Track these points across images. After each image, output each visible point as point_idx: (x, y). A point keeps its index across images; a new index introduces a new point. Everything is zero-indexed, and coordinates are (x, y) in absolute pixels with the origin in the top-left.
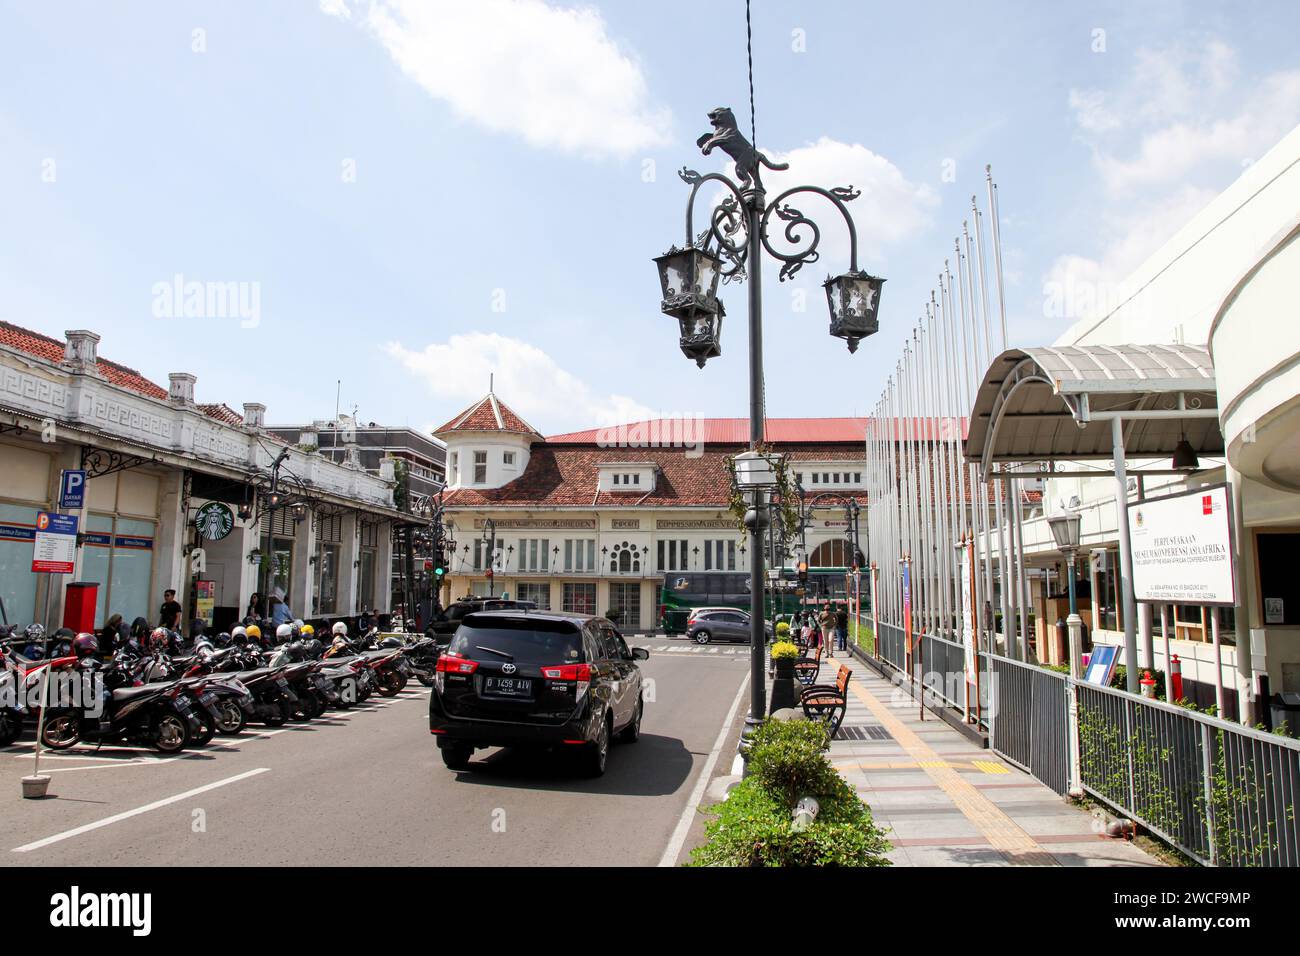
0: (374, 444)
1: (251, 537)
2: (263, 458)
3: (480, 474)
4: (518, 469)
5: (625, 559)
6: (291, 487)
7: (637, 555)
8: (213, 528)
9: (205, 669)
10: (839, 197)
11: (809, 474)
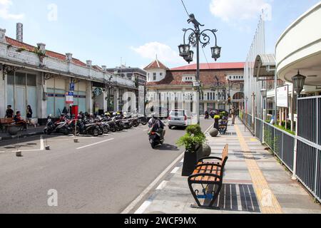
0: (130, 72)
1: (105, 95)
2: (107, 77)
3: (155, 78)
4: (163, 76)
6: (113, 84)
8: (98, 93)
9: (100, 121)
10: (213, 31)
11: (232, 77)
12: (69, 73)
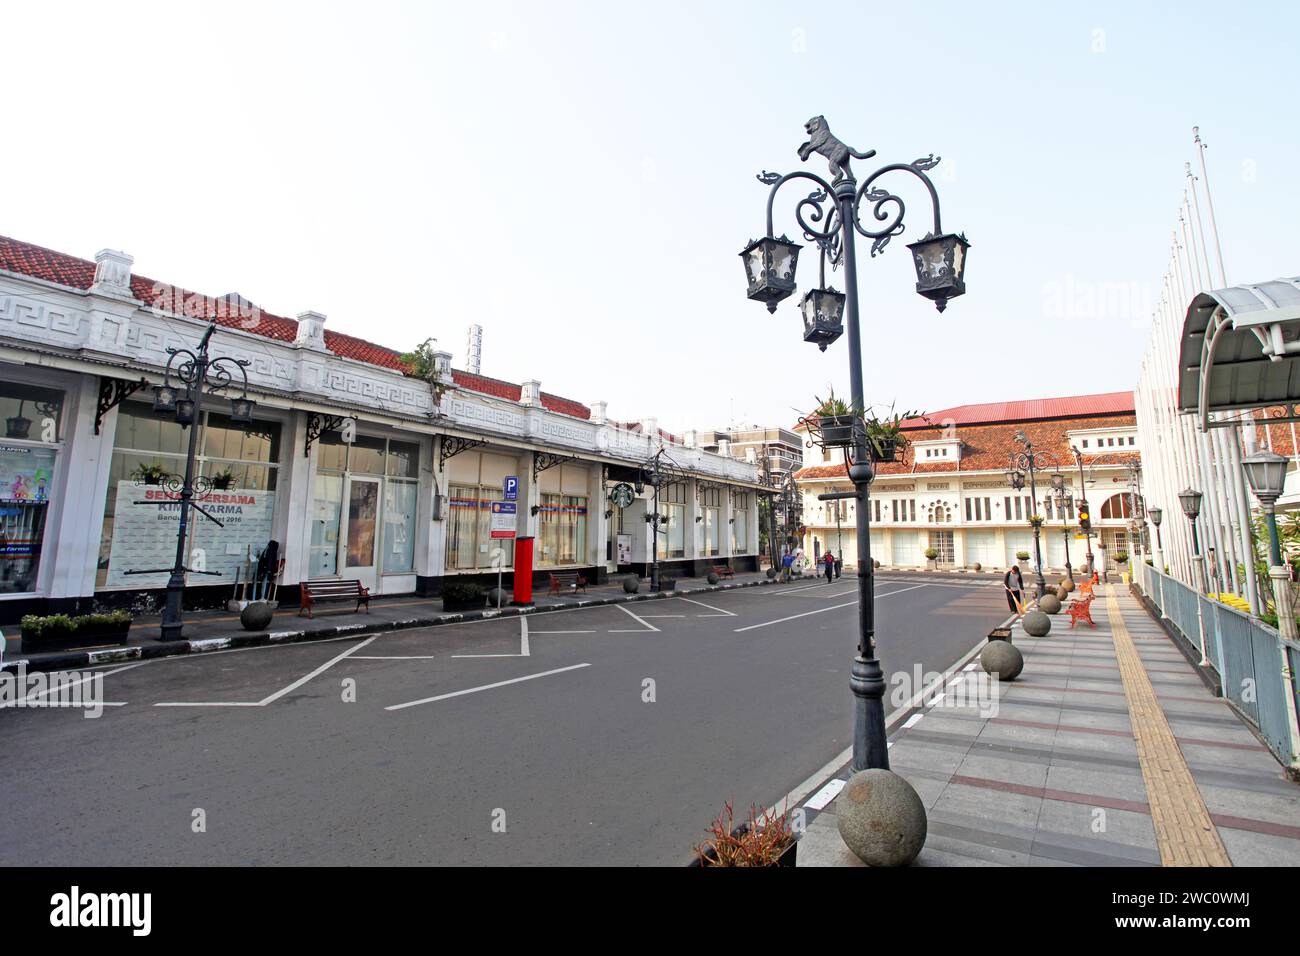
1: (652, 505)
5: (938, 511)
6: (666, 469)
7: (948, 509)
8: (622, 500)
10: (920, 168)
11: (1093, 441)
12: (527, 439)
